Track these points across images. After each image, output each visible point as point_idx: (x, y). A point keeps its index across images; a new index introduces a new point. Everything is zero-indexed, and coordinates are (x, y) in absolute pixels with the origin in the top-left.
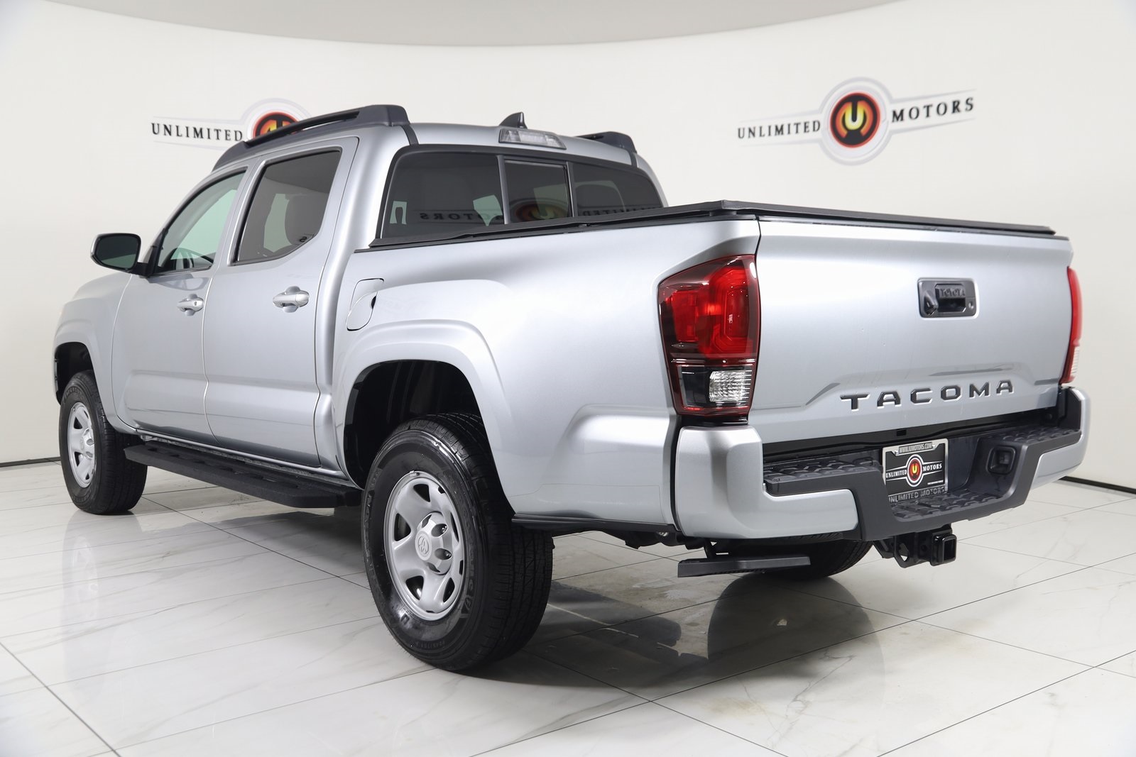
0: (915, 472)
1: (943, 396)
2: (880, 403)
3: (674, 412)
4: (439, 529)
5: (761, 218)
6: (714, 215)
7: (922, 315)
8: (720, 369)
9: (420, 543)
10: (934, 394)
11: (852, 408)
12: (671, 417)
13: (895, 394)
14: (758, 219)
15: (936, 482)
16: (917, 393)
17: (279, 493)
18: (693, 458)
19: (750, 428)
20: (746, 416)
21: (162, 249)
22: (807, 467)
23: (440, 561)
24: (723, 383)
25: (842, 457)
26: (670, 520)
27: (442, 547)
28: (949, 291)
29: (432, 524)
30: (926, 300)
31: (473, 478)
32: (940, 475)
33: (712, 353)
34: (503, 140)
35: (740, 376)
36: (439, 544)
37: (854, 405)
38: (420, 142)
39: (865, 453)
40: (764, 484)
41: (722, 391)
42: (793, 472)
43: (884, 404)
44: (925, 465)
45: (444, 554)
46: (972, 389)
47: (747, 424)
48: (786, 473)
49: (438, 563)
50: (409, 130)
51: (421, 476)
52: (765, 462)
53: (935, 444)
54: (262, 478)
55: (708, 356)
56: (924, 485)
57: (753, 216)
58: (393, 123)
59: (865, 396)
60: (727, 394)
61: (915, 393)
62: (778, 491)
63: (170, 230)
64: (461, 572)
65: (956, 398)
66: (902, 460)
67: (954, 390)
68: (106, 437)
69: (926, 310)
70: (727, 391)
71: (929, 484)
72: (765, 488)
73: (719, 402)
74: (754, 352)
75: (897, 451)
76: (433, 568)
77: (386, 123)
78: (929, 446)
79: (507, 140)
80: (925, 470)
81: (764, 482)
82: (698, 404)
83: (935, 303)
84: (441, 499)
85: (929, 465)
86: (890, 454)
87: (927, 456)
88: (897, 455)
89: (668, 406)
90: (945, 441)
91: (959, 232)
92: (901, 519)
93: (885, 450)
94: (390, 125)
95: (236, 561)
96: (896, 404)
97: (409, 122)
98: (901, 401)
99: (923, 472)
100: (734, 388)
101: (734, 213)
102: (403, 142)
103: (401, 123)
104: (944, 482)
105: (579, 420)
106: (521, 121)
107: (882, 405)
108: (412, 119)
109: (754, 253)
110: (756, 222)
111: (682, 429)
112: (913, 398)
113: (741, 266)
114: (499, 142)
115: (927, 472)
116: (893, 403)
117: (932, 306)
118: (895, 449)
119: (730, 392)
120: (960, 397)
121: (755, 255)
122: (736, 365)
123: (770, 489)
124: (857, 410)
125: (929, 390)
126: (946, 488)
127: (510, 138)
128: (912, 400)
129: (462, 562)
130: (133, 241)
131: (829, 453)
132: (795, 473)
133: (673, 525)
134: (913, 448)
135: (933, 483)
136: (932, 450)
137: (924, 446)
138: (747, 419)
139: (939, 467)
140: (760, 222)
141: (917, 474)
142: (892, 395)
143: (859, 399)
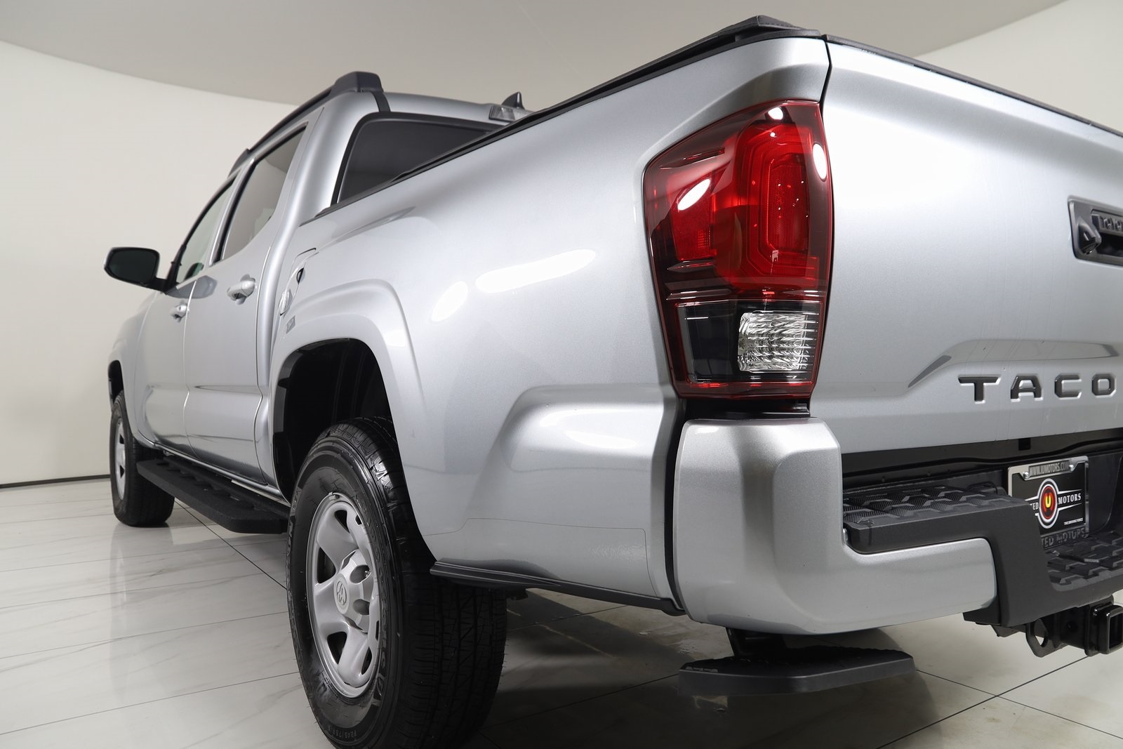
0: (1048, 505)
2: (1014, 394)
3: (671, 392)
4: (361, 572)
6: (742, 39)
7: (1077, 255)
8: (757, 307)
9: (338, 591)
10: (1083, 384)
11: (976, 399)
12: (667, 403)
13: (1035, 380)
14: (824, 38)
15: (1074, 521)
16: (1063, 382)
17: (221, 514)
18: (708, 479)
19: (815, 422)
20: (806, 401)
21: (181, 265)
22: (907, 498)
23: (360, 616)
24: (762, 335)
25: (953, 481)
26: (663, 588)
27: (362, 597)
28: (1109, 221)
29: (352, 565)
30: (1081, 231)
31: (389, 505)
32: (1077, 510)
34: (494, 117)
35: (796, 325)
36: (358, 594)
37: (979, 395)
38: (392, 110)
39: (983, 476)
40: (844, 530)
41: (760, 352)
42: (889, 507)
43: (1020, 394)
44: (1060, 496)
45: (364, 608)
47: (808, 416)
48: (877, 508)
49: (358, 618)
50: (381, 98)
51: (341, 499)
52: (846, 486)
53: (1073, 462)
54: (230, 495)
55: (734, 280)
56: (1059, 525)
57: (816, 33)
58: (362, 89)
59: (994, 380)
60: (770, 359)
61: (1059, 382)
62: (868, 543)
63: (188, 246)
64: (377, 637)
65: (1109, 393)
66: (1033, 486)
67: (1107, 380)
68: (134, 451)
69: (1083, 246)
70: (771, 350)
71: (1066, 523)
72: (846, 539)
73: (756, 372)
75: (1027, 473)
76: (353, 624)
77: (356, 90)
78: (1066, 466)
79: (498, 117)
80: (1060, 502)
81: (845, 526)
82: (717, 377)
83: (1096, 235)
84: (359, 532)
85: (1066, 495)
86: (1018, 477)
87: (1062, 481)
88: (1027, 478)
89: (662, 383)
90: (1085, 458)
92: (1057, 587)
93: (1012, 470)
94: (359, 91)
95: (222, 583)
96: (1035, 396)
97: (382, 90)
98: (1043, 392)
99: (1059, 506)
100: (783, 346)
102: (374, 108)
103: (373, 89)
104: (1084, 521)
105: (520, 412)
106: (518, 100)
107: (1017, 397)
108: (387, 87)
109: (818, 98)
110: (822, 43)
111: (686, 424)
112: (1058, 390)
114: (490, 118)
115: (1063, 505)
116: (1031, 394)
117: (1092, 240)
118: (1023, 470)
119: (776, 353)
120: (1114, 391)
121: (821, 102)
122: (787, 303)
123: (854, 540)
124: (982, 402)
125: (1076, 377)
126: (1087, 529)
127: (502, 115)
128: (1055, 391)
129: (378, 622)
130: (152, 257)
131: (929, 474)
132: (893, 508)
133: (670, 600)
134: (1046, 469)
135: (1070, 522)
136: (1069, 472)
137: (1059, 465)
138: (808, 407)
139: (1078, 498)
140: (829, 44)
141: (1051, 509)
142: (1029, 382)
143: (985, 384)
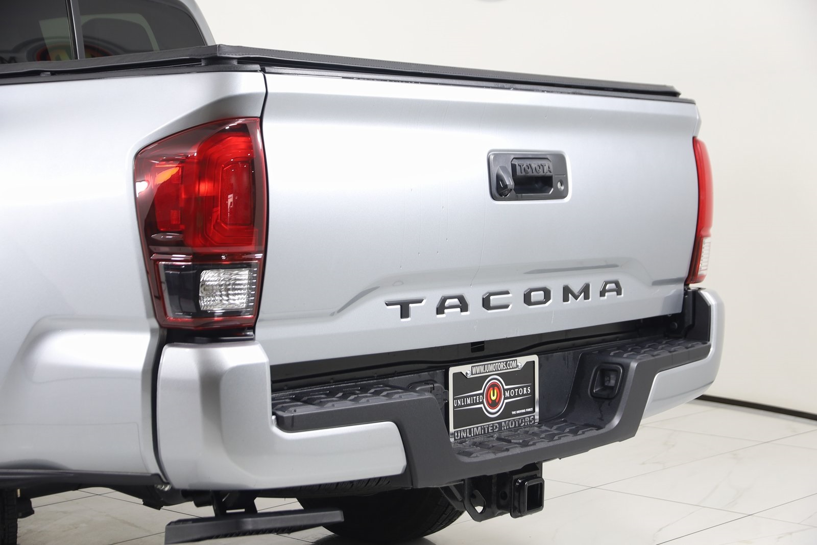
0: (493, 398)
1: (527, 300)
2: (440, 309)
3: (155, 325)
5: (267, 69)
6: (207, 65)
7: (494, 197)
8: (217, 267)
10: (515, 298)
11: (402, 317)
12: (152, 331)
13: (461, 299)
14: (263, 70)
15: (523, 411)
16: (492, 298)
18: (179, 385)
19: (257, 344)
20: (253, 328)
22: (340, 394)
24: (222, 285)
25: (393, 380)
26: (154, 469)
28: (529, 166)
30: (499, 178)
32: (530, 402)
33: (204, 246)
35: (244, 276)
37: (405, 313)
39: (425, 375)
40: (274, 417)
41: (221, 296)
42: (318, 401)
43: (446, 311)
44: (507, 390)
46: (567, 292)
47: (253, 339)
48: (309, 402)
52: (274, 390)
53: (521, 361)
55: (196, 250)
56: (506, 414)
57: (257, 67)
59: (420, 301)
60: (227, 300)
61: (488, 298)
62: (292, 425)
65: (545, 303)
66: (477, 382)
67: (542, 292)
69: (499, 191)
70: (228, 295)
71: (514, 413)
72: (275, 423)
73: (218, 310)
74: (260, 244)
75: (469, 372)
78: (514, 364)
80: (507, 394)
81: (274, 414)
82: (187, 313)
83: (509, 182)
85: (514, 389)
86: (458, 376)
87: (509, 377)
88: (469, 376)
89: (148, 317)
90: (535, 358)
91: (543, 91)
93: (453, 370)
96: (462, 311)
98: (470, 307)
99: (505, 398)
100: (236, 292)
101: (235, 63)
104: (534, 411)
105: (36, 337)
107: (443, 313)
109: (259, 115)
110: (261, 74)
111: (166, 347)
112: (486, 303)
113: (244, 131)
115: (510, 397)
116: (459, 309)
117: (506, 186)
118: (466, 369)
119: (231, 297)
120: (551, 301)
121: (261, 118)
122: (238, 262)
123: (282, 424)
124: (409, 319)
125: (507, 293)
126: (537, 417)
128: (483, 306)
131: (376, 375)
132: (321, 402)
133: (157, 475)
134: (491, 368)
135: (518, 412)
136: (517, 369)
137: (506, 364)
138: (254, 333)
139: (527, 391)
140: (266, 75)
141: (497, 401)
142: (456, 300)
143: (410, 305)
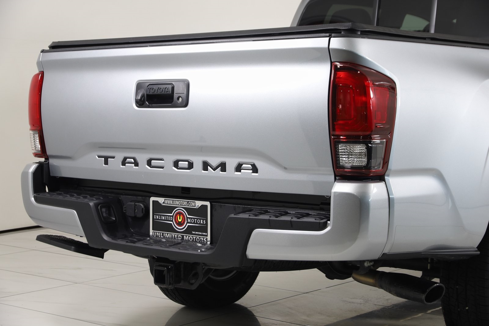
0: (180, 220)
1: (176, 166)
13: (134, 159)
15: (200, 233)
16: (152, 161)
37: (106, 163)
40: (33, 195)
43: (127, 164)
44: (189, 218)
46: (206, 166)
59: (113, 157)
61: (150, 161)
65: (188, 169)
66: (170, 209)
67: (187, 163)
71: (194, 233)
72: (33, 198)
75: (163, 202)
78: (193, 204)
80: (189, 221)
85: (194, 219)
86: (156, 203)
88: (164, 204)
90: (208, 204)
93: (152, 199)
98: (139, 165)
99: (188, 223)
104: (207, 235)
107: (125, 165)
109: (43, 70)
110: (42, 53)
112: (149, 165)
115: (191, 223)
116: (134, 165)
118: (161, 200)
120: (192, 169)
124: (107, 166)
125: (162, 160)
134: (178, 203)
135: (197, 233)
136: (195, 207)
137: (188, 203)
138: (49, 161)
139: (203, 222)
141: (182, 223)
142: (132, 160)
143: (109, 159)
